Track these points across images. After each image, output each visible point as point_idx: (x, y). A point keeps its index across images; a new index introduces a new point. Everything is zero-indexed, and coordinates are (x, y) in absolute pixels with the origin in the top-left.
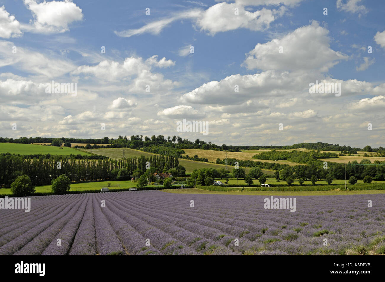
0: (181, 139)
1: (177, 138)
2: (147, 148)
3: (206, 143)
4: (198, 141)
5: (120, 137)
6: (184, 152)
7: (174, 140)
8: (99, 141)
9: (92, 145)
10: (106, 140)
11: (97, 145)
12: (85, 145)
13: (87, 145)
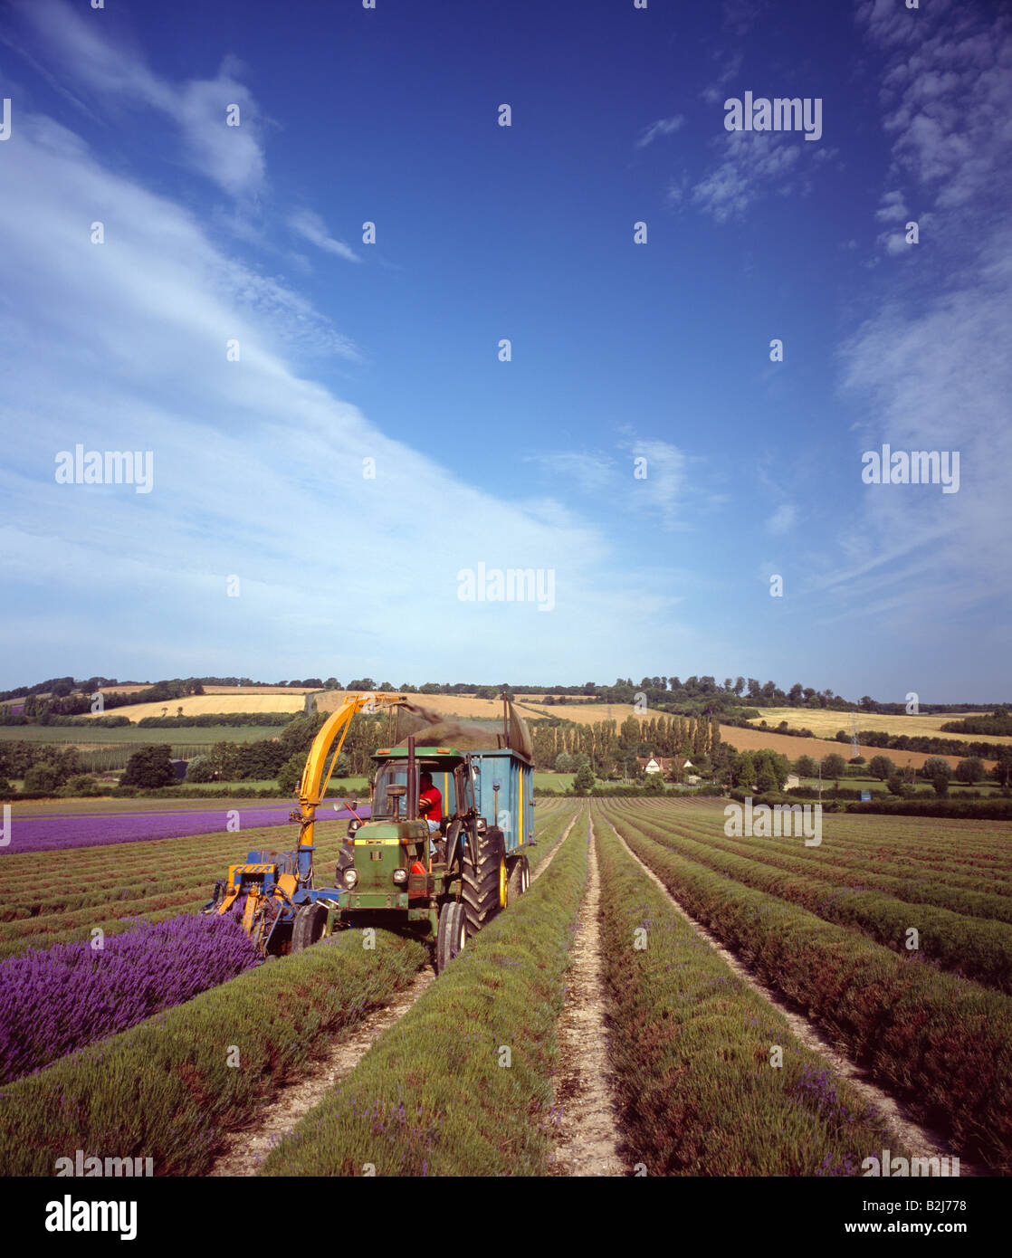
0: (757, 683)
1: (747, 681)
2: (673, 705)
3: (819, 693)
4: (797, 690)
5: (620, 681)
6: (756, 715)
7: (739, 688)
8: (574, 691)
9: (557, 697)
10: (589, 689)
11: (568, 697)
12: (541, 698)
13: (546, 698)
